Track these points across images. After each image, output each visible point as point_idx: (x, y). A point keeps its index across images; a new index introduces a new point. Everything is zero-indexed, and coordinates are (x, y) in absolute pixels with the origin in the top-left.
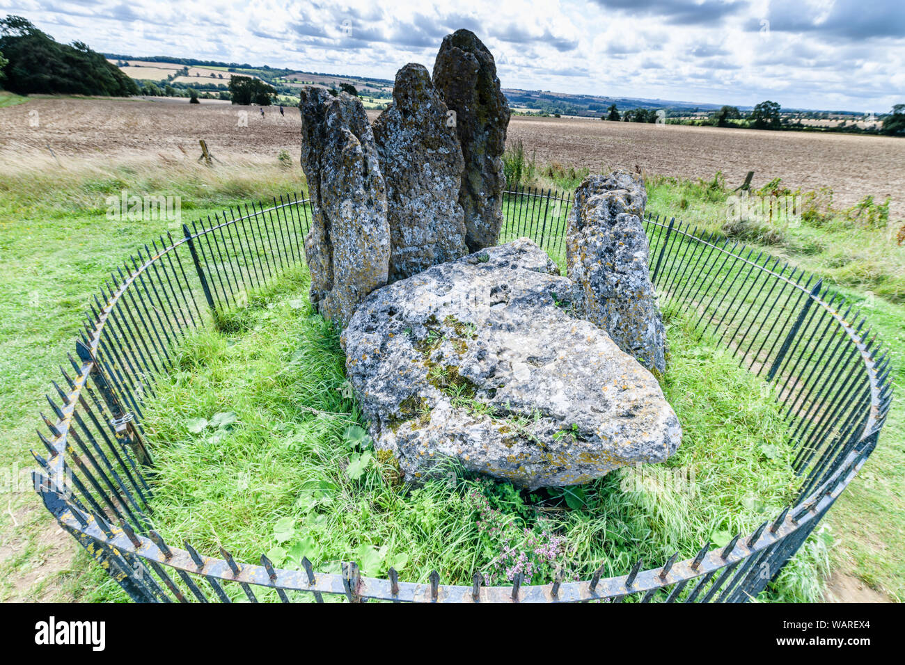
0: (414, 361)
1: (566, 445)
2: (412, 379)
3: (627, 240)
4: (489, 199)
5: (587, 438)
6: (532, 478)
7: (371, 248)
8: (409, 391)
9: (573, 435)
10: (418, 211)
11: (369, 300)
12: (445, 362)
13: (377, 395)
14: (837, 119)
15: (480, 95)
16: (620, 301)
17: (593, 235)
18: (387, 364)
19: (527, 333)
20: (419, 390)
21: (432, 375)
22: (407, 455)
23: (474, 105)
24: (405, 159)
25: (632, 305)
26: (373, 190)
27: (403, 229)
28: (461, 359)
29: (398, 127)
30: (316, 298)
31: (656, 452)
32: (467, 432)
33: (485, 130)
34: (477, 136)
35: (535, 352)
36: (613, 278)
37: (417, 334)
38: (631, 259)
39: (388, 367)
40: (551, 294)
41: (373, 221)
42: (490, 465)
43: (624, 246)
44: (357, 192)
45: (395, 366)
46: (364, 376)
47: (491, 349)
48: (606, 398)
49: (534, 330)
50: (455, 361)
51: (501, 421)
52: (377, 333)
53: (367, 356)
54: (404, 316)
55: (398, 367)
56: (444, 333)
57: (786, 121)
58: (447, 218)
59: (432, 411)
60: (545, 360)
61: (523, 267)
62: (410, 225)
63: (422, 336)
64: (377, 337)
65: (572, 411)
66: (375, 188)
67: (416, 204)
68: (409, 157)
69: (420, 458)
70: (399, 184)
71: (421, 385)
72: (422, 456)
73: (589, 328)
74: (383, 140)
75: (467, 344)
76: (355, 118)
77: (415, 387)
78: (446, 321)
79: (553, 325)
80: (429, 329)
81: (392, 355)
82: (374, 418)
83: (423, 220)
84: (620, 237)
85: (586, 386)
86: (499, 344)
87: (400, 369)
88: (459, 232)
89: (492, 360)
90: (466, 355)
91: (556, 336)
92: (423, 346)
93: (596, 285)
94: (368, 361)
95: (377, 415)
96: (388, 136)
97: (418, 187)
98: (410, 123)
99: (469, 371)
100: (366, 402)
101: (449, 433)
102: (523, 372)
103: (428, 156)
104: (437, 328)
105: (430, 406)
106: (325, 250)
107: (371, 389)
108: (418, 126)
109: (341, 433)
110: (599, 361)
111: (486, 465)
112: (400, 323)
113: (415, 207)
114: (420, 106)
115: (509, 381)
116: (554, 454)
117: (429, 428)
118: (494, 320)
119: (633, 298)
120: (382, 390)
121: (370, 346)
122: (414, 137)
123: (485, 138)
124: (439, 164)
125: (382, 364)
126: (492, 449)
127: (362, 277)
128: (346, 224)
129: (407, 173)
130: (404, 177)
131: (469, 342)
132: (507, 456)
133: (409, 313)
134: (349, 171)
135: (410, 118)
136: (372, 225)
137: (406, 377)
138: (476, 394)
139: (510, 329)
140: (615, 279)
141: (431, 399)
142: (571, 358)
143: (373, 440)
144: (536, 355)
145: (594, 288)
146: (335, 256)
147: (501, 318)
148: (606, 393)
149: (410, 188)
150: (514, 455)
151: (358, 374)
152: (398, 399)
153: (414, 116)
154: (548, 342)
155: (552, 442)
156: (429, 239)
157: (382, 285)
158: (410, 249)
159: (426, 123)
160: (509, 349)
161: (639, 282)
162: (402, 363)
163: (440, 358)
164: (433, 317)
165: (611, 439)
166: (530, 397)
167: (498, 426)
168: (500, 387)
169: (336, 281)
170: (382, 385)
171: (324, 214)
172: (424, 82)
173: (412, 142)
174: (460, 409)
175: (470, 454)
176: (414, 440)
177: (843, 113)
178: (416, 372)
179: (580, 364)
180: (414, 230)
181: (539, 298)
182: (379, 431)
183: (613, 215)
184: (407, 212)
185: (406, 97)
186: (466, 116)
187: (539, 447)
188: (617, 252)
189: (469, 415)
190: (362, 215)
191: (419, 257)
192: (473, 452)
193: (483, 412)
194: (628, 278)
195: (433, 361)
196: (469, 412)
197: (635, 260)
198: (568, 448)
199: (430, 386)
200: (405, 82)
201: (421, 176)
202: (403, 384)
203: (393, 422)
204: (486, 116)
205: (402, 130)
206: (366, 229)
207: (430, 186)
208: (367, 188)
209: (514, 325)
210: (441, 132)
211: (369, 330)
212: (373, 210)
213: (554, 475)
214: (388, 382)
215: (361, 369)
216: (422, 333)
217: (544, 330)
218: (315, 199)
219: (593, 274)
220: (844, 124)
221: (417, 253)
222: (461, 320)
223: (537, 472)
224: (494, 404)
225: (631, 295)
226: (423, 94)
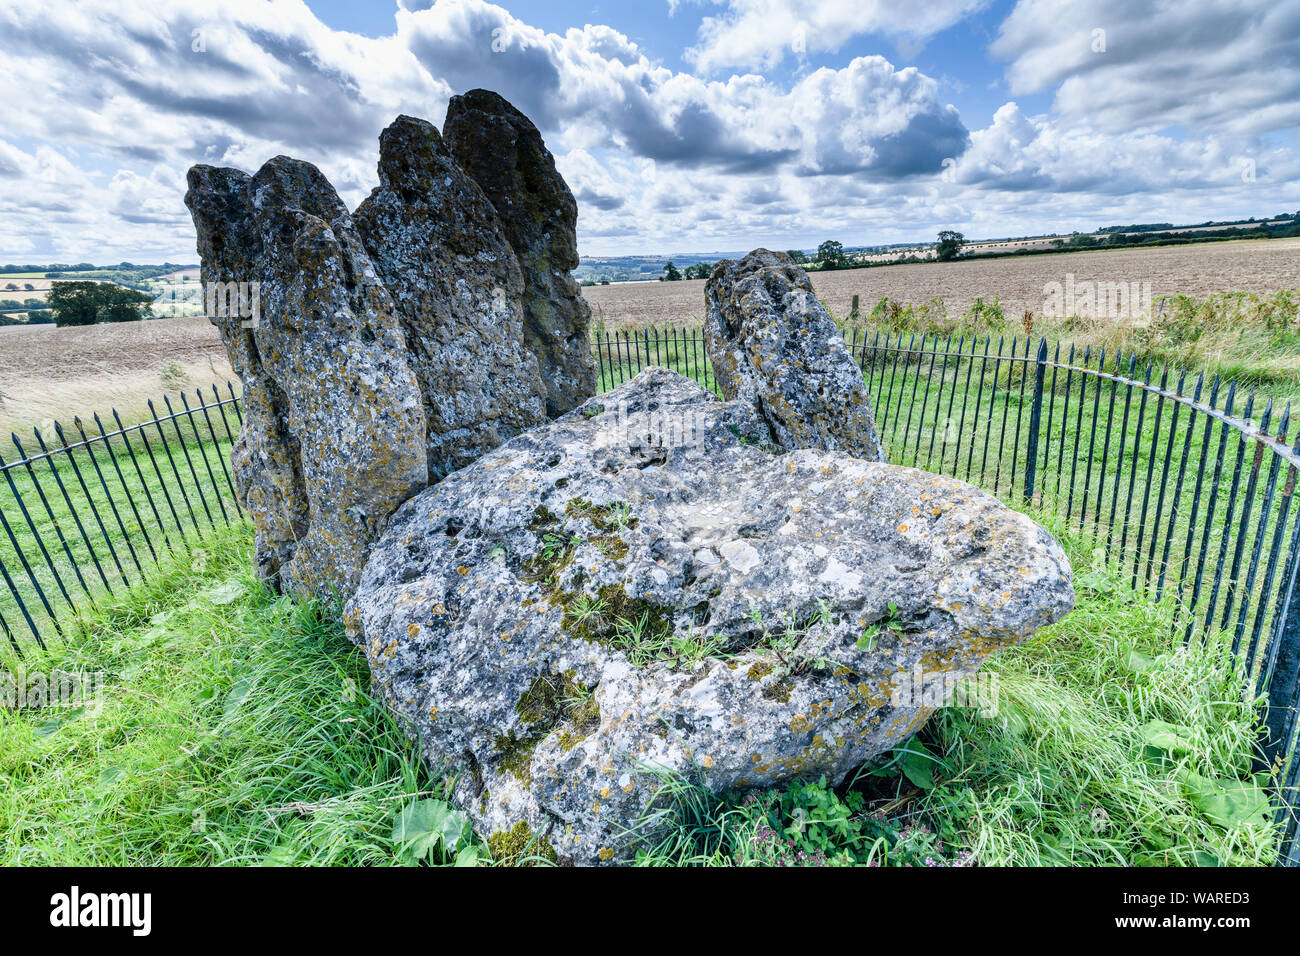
0: (526, 603)
1: (889, 653)
2: (533, 642)
3: (810, 325)
4: (569, 339)
5: (918, 623)
6: (839, 753)
7: (386, 416)
8: (530, 670)
9: (893, 626)
10: (459, 365)
11: (397, 522)
12: (593, 584)
13: (461, 704)
14: (896, 252)
15: (526, 179)
16: (831, 415)
17: (762, 326)
18: (469, 632)
19: (717, 498)
20: (554, 658)
21: (573, 618)
22: (569, 816)
23: (520, 194)
24: (421, 275)
25: (850, 417)
26: (370, 311)
27: (437, 398)
28: (622, 568)
29: (399, 220)
30: (270, 565)
31: (1059, 596)
32: (687, 704)
33: (544, 232)
34: (532, 242)
35: (745, 519)
36: (813, 381)
37: (519, 549)
38: (827, 349)
39: (472, 635)
40: (730, 428)
41: (381, 365)
42: (759, 758)
43: (810, 335)
44: (338, 314)
45: (488, 626)
46: (419, 675)
47: (671, 536)
48: (913, 541)
49: (725, 488)
50: (613, 576)
51: (743, 658)
52: (429, 576)
53: (418, 626)
54: (482, 523)
55: (496, 625)
56: (572, 533)
57: (851, 259)
58: (511, 371)
59: (596, 692)
60: (771, 526)
61: (668, 403)
62: (450, 390)
63: (530, 551)
64: (432, 584)
65: (871, 584)
66: (375, 308)
67: (453, 353)
68: (426, 270)
69: (603, 809)
70: (416, 319)
71: (555, 647)
72: (607, 802)
73: (815, 457)
74: (372, 243)
75: (624, 540)
76: (311, 195)
77: (544, 655)
78: (570, 511)
79: (752, 473)
80: (540, 536)
81: (474, 610)
82: (459, 764)
83: (470, 378)
84: (799, 324)
85: (866, 537)
86: (680, 525)
87: (500, 629)
88: (536, 394)
89: (682, 551)
90: (629, 557)
91: (767, 485)
92: (540, 570)
93: (793, 396)
94: (424, 636)
95: (468, 754)
96: (381, 237)
97: (451, 321)
98: (420, 212)
99: (646, 582)
100: (436, 732)
101: (651, 721)
102: (743, 553)
103: (461, 266)
104: (556, 527)
105: (588, 682)
106: (279, 456)
107: (440, 696)
108: (435, 216)
109: (386, 833)
110: (864, 493)
111: (752, 761)
112: (475, 541)
113: (453, 358)
114: (433, 182)
115: (727, 578)
116: (870, 681)
117: (602, 728)
118: (654, 489)
119: (848, 404)
120: (468, 691)
121: (421, 604)
122: (431, 236)
123: (545, 245)
124: (481, 279)
125: (453, 636)
126: (752, 719)
127: (373, 482)
128: (322, 383)
129: (428, 299)
130: (424, 306)
131: (624, 534)
132: (789, 721)
133: (492, 514)
134: (314, 277)
135: (417, 204)
136: (380, 373)
137: (518, 641)
138: (673, 626)
139: (685, 498)
140: (816, 382)
141: (585, 666)
142: (814, 505)
143: (471, 818)
144: (751, 523)
145: (791, 401)
146: (304, 458)
147: (664, 483)
148: (908, 534)
149: (438, 324)
150: (800, 714)
151: (402, 674)
152: (511, 693)
153: (425, 200)
154: (759, 498)
155: (862, 657)
156: (487, 411)
157: (418, 488)
158: (455, 434)
159: (448, 210)
160: (700, 529)
161: (850, 379)
162: (501, 615)
163: (579, 580)
164: (541, 510)
165: (970, 603)
166: (778, 592)
167: (742, 670)
168: (712, 595)
169: (315, 509)
170: (467, 678)
171: (270, 384)
172: (433, 146)
173: (427, 244)
174: (650, 666)
175: (710, 750)
176: (579, 771)
177: (898, 246)
178: (538, 624)
179: (833, 509)
180: (458, 398)
181: (713, 438)
182: (480, 789)
183: (778, 299)
184: (439, 367)
185: (405, 168)
186: (510, 212)
187: (838, 678)
188: (803, 344)
189: (674, 671)
190: (357, 356)
191: (474, 446)
192: (716, 743)
193: (701, 654)
194: (833, 376)
195: (569, 590)
196: (672, 664)
197: (832, 349)
198: (893, 657)
199: (576, 642)
200: (399, 143)
201: (454, 302)
202: (514, 660)
203: (511, 753)
204: (542, 210)
205: (407, 224)
206: (368, 380)
207: (473, 319)
208: (357, 308)
209: (690, 490)
210: (477, 225)
211: (409, 576)
212: (377, 346)
213: (876, 729)
214: (480, 667)
215: (410, 659)
216: (528, 546)
217: (743, 484)
218: (245, 361)
219: (783, 380)
220: (904, 256)
221: (469, 439)
222: (596, 501)
223: (847, 736)
224: (718, 629)
225: (845, 400)
226: (435, 163)
